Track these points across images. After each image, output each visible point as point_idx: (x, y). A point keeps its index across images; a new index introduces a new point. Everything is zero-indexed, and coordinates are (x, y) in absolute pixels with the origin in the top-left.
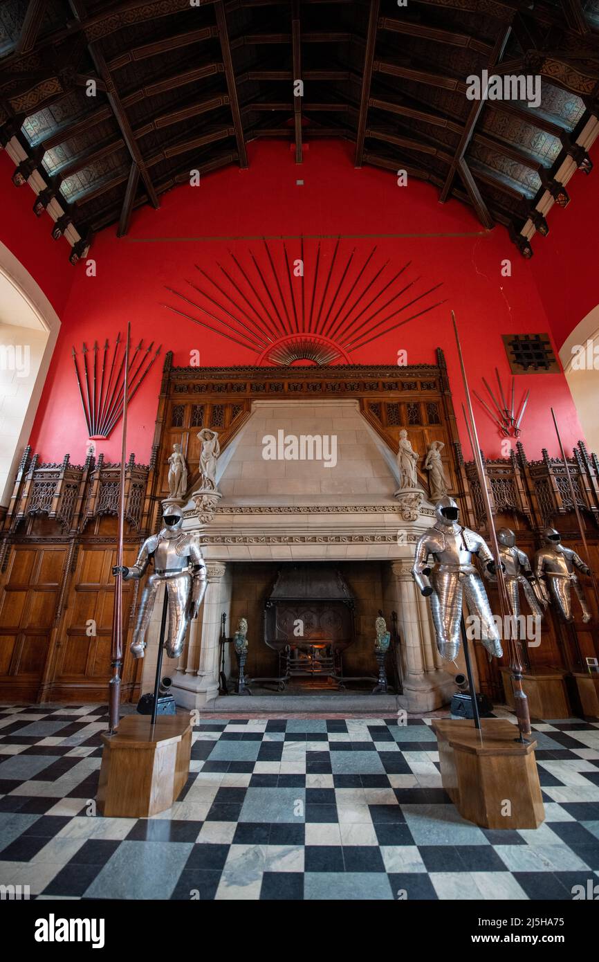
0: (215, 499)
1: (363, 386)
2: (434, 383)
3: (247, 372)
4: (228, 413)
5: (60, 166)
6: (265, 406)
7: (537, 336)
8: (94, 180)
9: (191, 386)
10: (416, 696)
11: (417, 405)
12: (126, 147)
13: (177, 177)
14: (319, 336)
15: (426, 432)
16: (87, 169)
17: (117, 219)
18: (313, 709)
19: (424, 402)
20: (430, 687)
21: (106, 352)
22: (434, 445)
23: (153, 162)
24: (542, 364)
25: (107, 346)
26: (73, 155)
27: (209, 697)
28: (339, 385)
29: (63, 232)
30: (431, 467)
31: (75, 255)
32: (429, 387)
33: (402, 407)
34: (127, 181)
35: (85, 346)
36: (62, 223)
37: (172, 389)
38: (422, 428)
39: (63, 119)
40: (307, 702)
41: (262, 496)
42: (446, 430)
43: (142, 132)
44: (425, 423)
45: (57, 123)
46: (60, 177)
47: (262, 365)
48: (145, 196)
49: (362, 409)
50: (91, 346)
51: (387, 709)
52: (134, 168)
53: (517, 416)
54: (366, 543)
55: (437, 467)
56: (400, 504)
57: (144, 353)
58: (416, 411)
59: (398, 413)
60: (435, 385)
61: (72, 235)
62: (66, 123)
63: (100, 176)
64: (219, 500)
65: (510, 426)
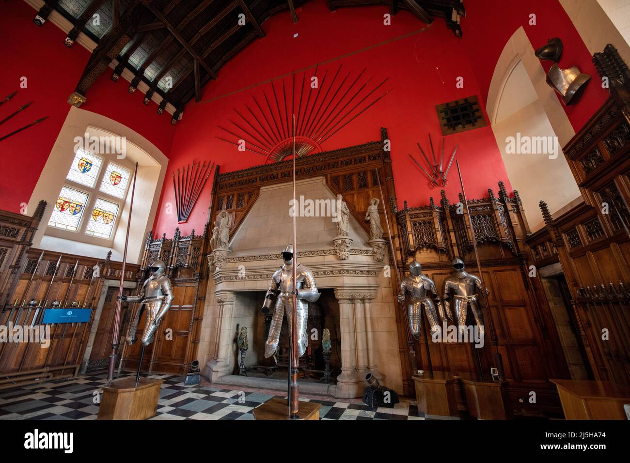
0: (225, 253)
1: (328, 166)
2: (379, 155)
3: (257, 170)
4: (246, 198)
5: (156, 74)
6: (267, 190)
7: (466, 100)
8: (177, 75)
9: (228, 184)
10: (341, 386)
11: (365, 173)
12: (187, 51)
13: (224, 58)
14: (302, 137)
15: (370, 192)
16: (170, 71)
17: (194, 95)
18: (274, 388)
19: (370, 170)
20: (354, 380)
21: (188, 172)
22: (372, 202)
23: (206, 55)
24: (470, 122)
25: (189, 168)
26: (161, 66)
27: (219, 375)
28: (312, 168)
29: (163, 109)
30: (369, 218)
31: (174, 120)
32: (375, 158)
33: (354, 177)
34: (193, 71)
35: (179, 170)
36: (163, 105)
37: (218, 187)
38: (368, 190)
39: (150, 50)
40: (272, 383)
41: (254, 249)
42: (385, 188)
43: (194, 41)
44: (370, 186)
45: (147, 53)
46: (157, 80)
47: (267, 164)
48: (207, 75)
49: (327, 182)
50: (181, 170)
51: (320, 393)
52: (195, 61)
53: (445, 170)
54: (328, 276)
55: (373, 218)
56: (334, 248)
57: (206, 169)
58: (365, 178)
59: (351, 182)
60: (379, 157)
61: (171, 109)
62: (153, 50)
63: (179, 72)
64: (228, 254)
65: (439, 178)
